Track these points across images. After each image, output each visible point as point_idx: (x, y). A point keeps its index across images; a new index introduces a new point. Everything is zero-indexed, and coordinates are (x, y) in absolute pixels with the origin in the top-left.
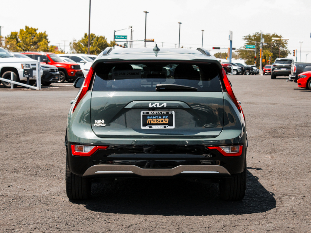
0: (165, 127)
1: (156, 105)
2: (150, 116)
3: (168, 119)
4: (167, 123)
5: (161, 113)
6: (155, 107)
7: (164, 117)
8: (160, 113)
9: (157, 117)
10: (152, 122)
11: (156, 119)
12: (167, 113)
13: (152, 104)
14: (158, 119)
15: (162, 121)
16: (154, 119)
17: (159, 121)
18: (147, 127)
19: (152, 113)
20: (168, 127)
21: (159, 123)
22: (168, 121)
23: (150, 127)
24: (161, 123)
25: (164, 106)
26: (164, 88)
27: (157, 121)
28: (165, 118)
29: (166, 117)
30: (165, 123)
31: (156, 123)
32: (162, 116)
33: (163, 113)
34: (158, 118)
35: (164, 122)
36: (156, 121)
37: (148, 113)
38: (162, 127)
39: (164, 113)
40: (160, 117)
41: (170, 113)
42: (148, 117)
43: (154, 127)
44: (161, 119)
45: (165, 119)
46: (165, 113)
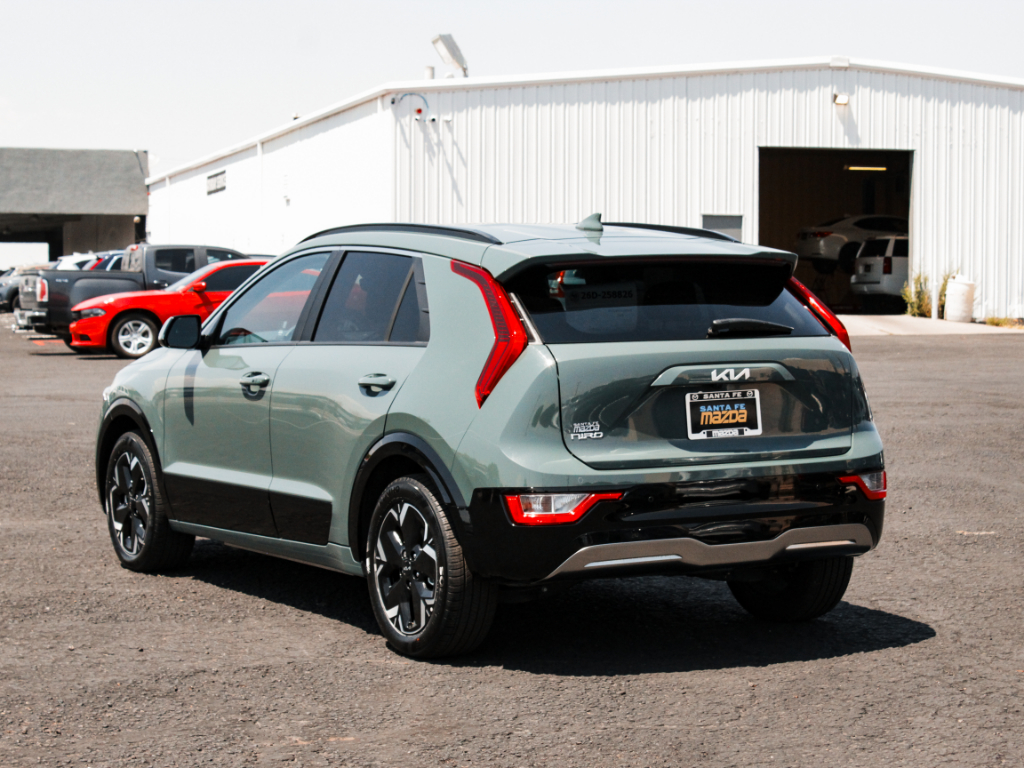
0: (741, 432)
1: (728, 375)
2: (706, 404)
3: (745, 412)
4: (744, 420)
5: (731, 394)
6: (726, 379)
7: (736, 406)
8: (727, 395)
9: (722, 406)
10: (712, 421)
11: (719, 413)
12: (744, 394)
13: (719, 371)
14: (724, 412)
15: (734, 416)
16: (715, 413)
17: (728, 418)
18: (702, 436)
19: (712, 396)
20: (749, 432)
21: (726, 422)
22: (745, 416)
23: (710, 434)
24: (731, 421)
25: (744, 376)
26: (727, 330)
27: (723, 416)
28: (738, 409)
29: (742, 406)
30: (741, 421)
31: (720, 422)
32: (732, 403)
33: (734, 394)
34: (724, 408)
35: (738, 419)
36: (719, 417)
37: (701, 397)
38: (734, 432)
39: (736, 396)
40: (728, 407)
41: (749, 393)
42: (702, 408)
43: (719, 434)
44: (731, 413)
45: (741, 411)
46: (739, 394)
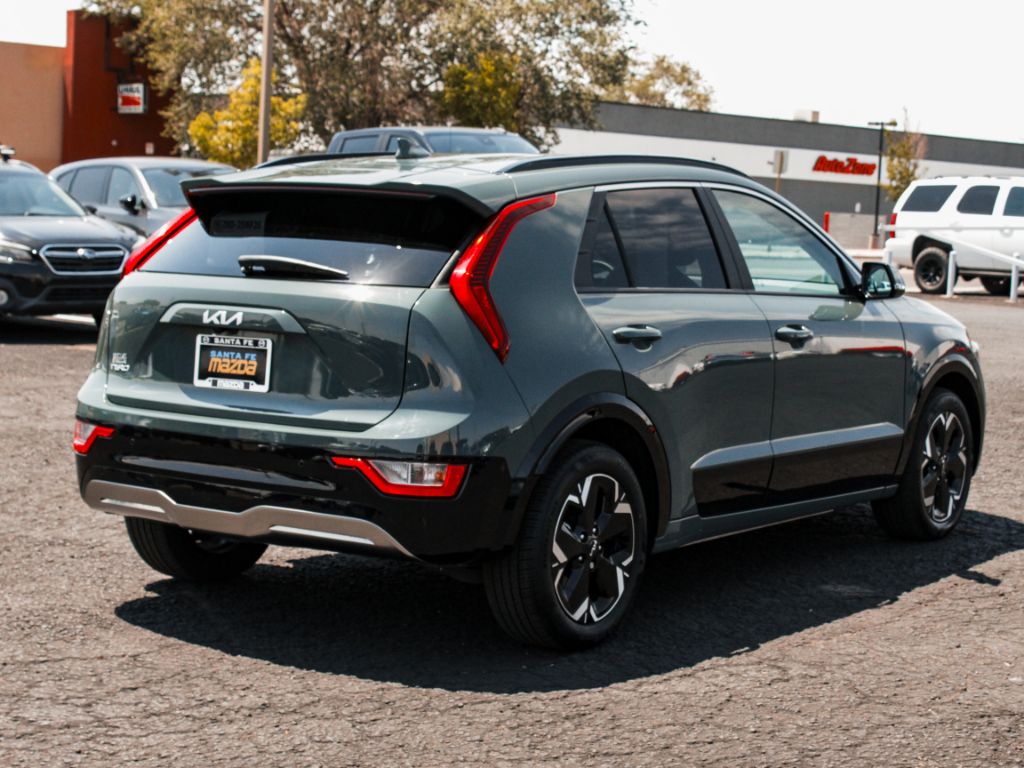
0: (247, 386)
1: (219, 318)
2: (218, 349)
3: (255, 363)
4: (253, 373)
5: (242, 341)
7: (247, 356)
8: (238, 342)
9: (233, 354)
10: (220, 369)
11: (228, 361)
12: (256, 343)
14: (233, 361)
15: (243, 367)
16: (225, 360)
17: (236, 368)
18: (207, 383)
19: (222, 341)
20: (254, 387)
21: (234, 372)
22: (254, 368)
23: (215, 383)
24: (240, 372)
27: (231, 364)
28: (249, 359)
29: (253, 356)
30: (249, 373)
31: (227, 371)
32: (243, 351)
33: (245, 342)
34: (235, 356)
35: (247, 371)
36: (227, 366)
37: (212, 340)
38: (238, 385)
39: (247, 344)
40: (239, 355)
41: (261, 341)
42: (213, 353)
43: (224, 384)
44: (241, 362)
45: (251, 362)
46: (251, 344)
